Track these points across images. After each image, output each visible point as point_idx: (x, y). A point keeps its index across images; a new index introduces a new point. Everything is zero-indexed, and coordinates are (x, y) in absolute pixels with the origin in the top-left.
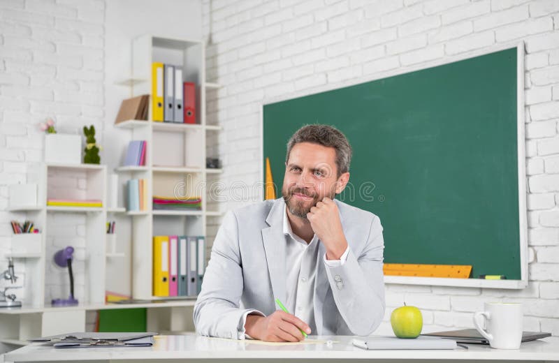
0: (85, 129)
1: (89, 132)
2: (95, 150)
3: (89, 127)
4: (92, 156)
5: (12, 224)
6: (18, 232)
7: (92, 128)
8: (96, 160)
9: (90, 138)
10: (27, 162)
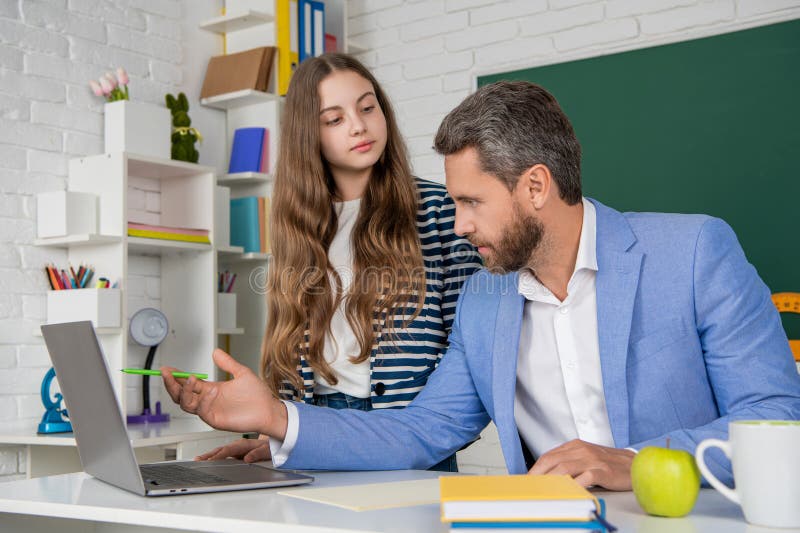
0: (169, 98)
1: (178, 106)
2: (193, 138)
3: (176, 97)
4: (184, 148)
5: (47, 269)
6: (63, 286)
7: (182, 97)
8: (193, 157)
9: (181, 118)
10: (67, 153)
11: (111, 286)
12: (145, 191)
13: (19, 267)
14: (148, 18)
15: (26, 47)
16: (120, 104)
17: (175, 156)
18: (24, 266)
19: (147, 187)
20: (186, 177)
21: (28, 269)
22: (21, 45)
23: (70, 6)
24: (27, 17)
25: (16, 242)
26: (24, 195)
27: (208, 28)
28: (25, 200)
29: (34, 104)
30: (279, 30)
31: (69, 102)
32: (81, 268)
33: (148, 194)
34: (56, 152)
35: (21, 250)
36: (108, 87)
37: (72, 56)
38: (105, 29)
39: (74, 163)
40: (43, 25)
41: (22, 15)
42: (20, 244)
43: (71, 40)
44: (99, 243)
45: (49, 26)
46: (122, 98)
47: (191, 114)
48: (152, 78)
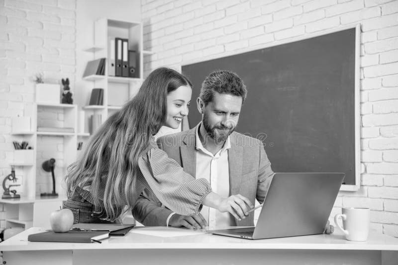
0: (63, 80)
1: (66, 83)
3: (65, 80)
5: (14, 143)
6: (18, 149)
7: (67, 80)
14: (60, 50)
29: (11, 86)
36: (36, 79)
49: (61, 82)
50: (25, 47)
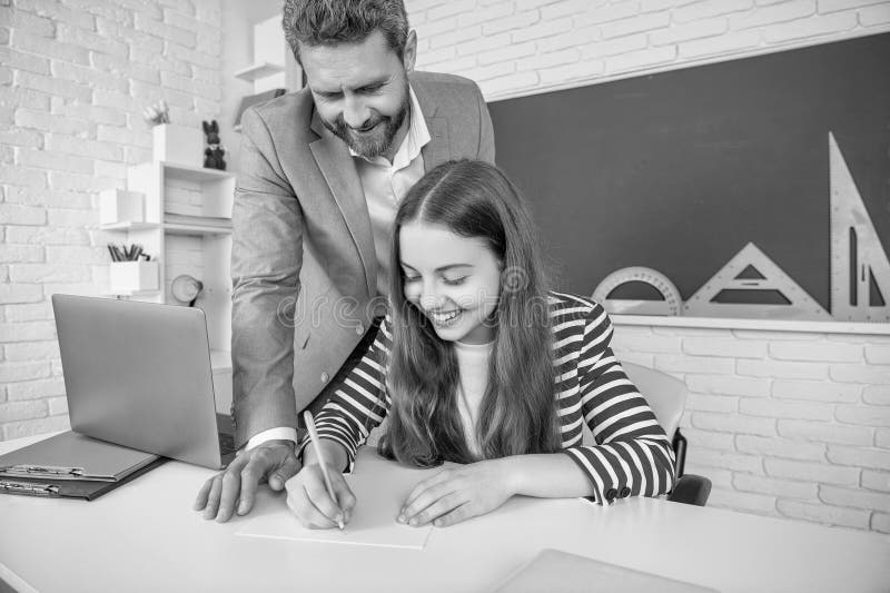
0: (205, 124)
1: (211, 130)
2: (220, 153)
3: (210, 123)
4: (215, 159)
5: (109, 247)
6: (119, 260)
7: (214, 123)
8: (221, 166)
9: (212, 137)
10: (127, 163)
11: (152, 259)
12: (191, 191)
13: (89, 244)
14: (194, 68)
15: (94, 86)
16: (163, 127)
17: (207, 165)
18: (93, 244)
19: (193, 188)
20: (218, 180)
21: (97, 246)
22: (91, 85)
23: (131, 57)
24: (95, 64)
25: (87, 227)
26: (92, 192)
27: (239, 76)
28: (93, 196)
29: (101, 127)
30: (288, 77)
31: (129, 126)
32: (133, 246)
33: (194, 193)
34: (119, 162)
35: (91, 233)
36: (153, 115)
37: (132, 93)
38: (159, 75)
39: (131, 170)
40: (109, 70)
41: (92, 62)
42: (90, 229)
43: (131, 81)
44: (144, 228)
45: (114, 71)
46: (164, 121)
47: (220, 135)
48: (196, 110)
49: (201, 125)
50: (129, 48)
